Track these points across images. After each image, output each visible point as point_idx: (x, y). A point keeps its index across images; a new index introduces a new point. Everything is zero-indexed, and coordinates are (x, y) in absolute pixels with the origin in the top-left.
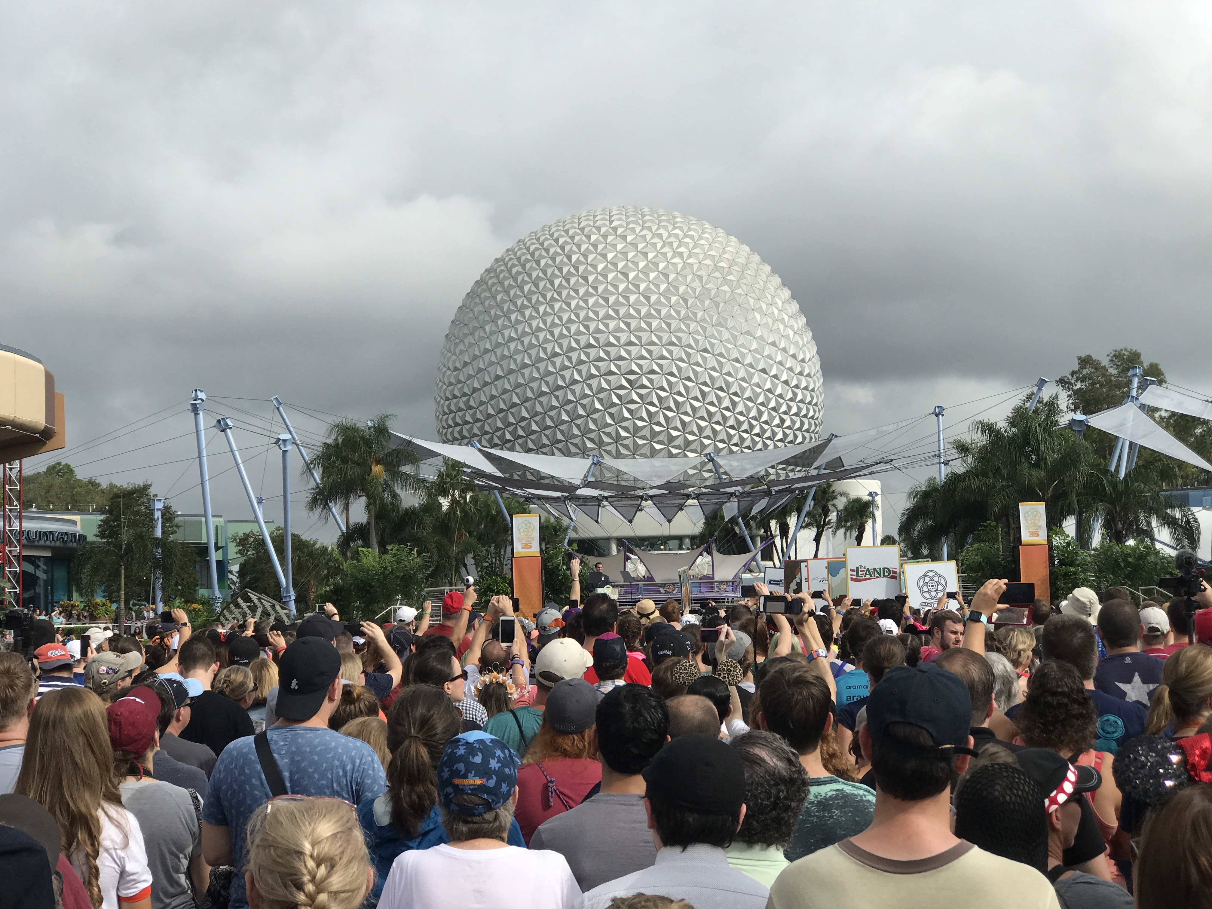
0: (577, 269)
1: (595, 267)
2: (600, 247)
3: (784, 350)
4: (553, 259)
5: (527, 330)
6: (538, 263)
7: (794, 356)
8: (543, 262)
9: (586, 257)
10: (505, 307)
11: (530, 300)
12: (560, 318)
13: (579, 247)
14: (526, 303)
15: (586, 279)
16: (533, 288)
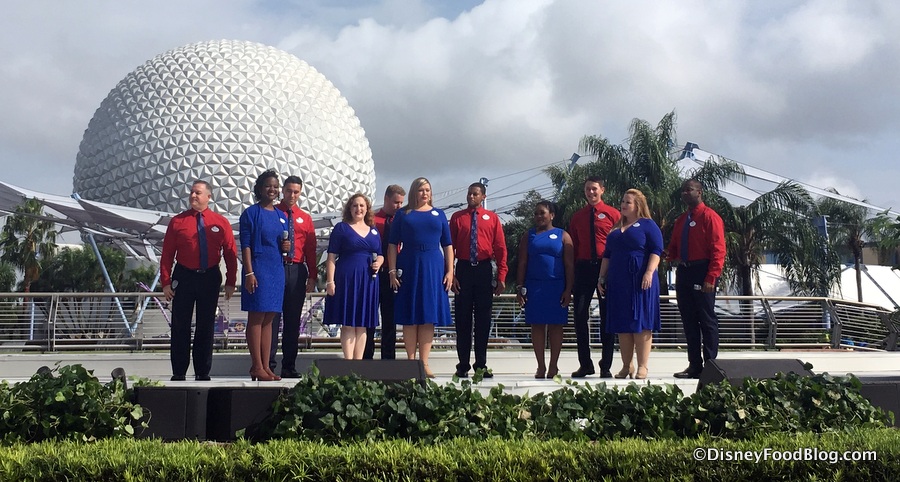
0: (191, 81)
1: (205, 81)
2: (210, 67)
3: (348, 152)
4: (173, 74)
5: (149, 126)
6: (161, 76)
7: (355, 158)
8: (165, 76)
9: (199, 73)
10: (133, 108)
11: (152, 104)
12: (175, 118)
13: (194, 65)
14: (149, 105)
15: (197, 90)
16: (156, 95)
